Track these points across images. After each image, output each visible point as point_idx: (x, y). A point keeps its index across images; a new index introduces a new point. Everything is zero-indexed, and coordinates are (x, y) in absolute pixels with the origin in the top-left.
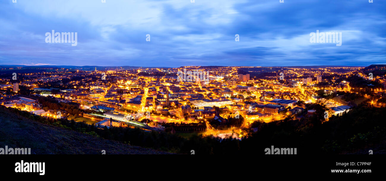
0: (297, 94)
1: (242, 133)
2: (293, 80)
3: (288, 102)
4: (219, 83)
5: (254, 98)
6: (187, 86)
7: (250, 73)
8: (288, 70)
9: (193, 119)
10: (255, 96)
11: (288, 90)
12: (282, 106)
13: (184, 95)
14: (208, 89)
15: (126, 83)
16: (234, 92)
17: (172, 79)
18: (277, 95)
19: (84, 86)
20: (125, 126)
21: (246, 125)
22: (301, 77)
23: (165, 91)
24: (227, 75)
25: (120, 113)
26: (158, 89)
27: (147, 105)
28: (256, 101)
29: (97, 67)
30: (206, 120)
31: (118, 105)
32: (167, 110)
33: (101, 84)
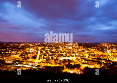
0: (107, 56)
1: (80, 72)
2: (105, 49)
3: (102, 60)
4: (70, 50)
5: (85, 56)
6: (57, 51)
7: (83, 45)
8: (102, 44)
9: (59, 64)
10: (86, 56)
11: (102, 54)
12: (99, 61)
13: (55, 54)
14: (65, 52)
15: (30, 50)
16: (76, 53)
17: (50, 48)
18: (96, 56)
19: (8, 51)
20: (29, 69)
21: (82, 68)
22: (109, 48)
23: (47, 53)
24: (73, 46)
25: (27, 63)
26: (44, 52)
27: (39, 59)
28: (86, 58)
29: (16, 42)
30: (64, 65)
31: (26, 60)
32: (48, 61)
33: (18, 51)
